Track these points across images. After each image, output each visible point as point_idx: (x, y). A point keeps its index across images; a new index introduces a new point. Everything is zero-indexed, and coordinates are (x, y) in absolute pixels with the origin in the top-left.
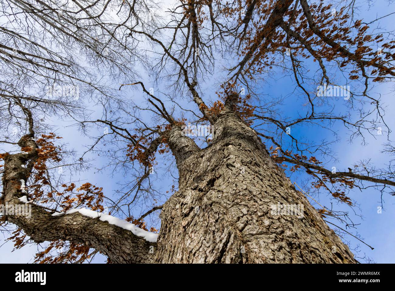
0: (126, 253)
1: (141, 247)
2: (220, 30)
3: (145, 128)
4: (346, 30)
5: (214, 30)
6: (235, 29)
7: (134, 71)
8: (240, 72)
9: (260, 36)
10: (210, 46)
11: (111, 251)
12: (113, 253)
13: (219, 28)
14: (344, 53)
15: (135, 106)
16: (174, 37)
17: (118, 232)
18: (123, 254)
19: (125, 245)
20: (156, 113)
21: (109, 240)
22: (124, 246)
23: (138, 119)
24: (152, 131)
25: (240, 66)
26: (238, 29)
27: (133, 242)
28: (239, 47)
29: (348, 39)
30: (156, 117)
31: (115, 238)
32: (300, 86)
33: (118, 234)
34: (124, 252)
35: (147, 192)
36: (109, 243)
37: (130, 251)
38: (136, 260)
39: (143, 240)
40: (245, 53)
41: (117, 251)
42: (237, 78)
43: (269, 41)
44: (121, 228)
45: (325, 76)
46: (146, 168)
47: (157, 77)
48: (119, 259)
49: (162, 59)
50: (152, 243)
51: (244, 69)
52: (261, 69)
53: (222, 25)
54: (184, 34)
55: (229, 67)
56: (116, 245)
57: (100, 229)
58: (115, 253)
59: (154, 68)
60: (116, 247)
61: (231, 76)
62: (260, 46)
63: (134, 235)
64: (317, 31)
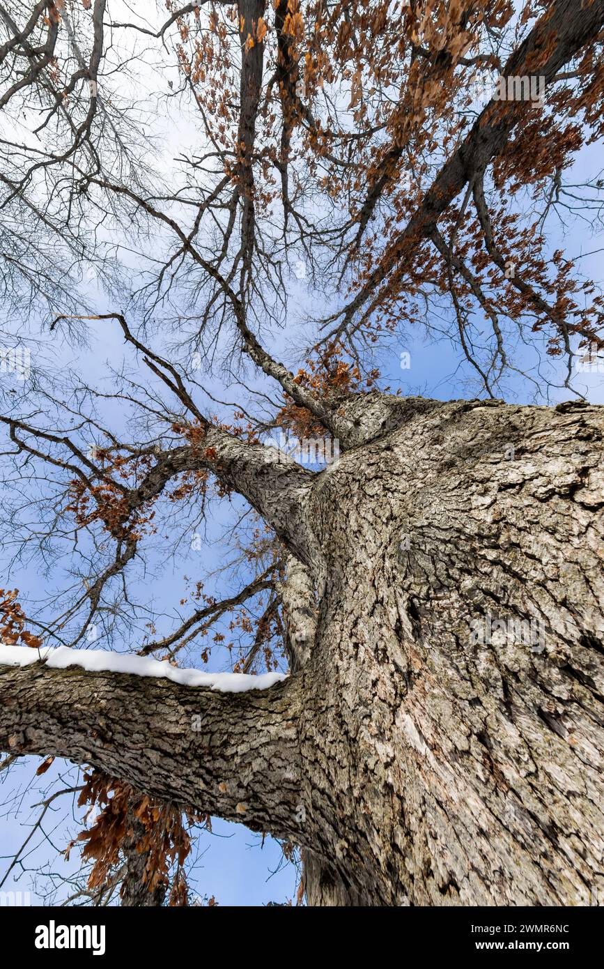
0: (168, 735)
1: (214, 709)
2: (302, 232)
3: (110, 444)
4: (540, 266)
5: (288, 228)
6: (341, 229)
7: (76, 297)
8: (343, 327)
9: (393, 252)
10: (279, 262)
11: (112, 741)
12: (123, 745)
13: (300, 224)
14: (540, 306)
15: (80, 386)
16: (197, 225)
17: (127, 685)
18: (158, 742)
19: (159, 714)
20: (145, 407)
21: (103, 713)
22: (157, 718)
23: (89, 421)
24: (132, 451)
25: (344, 315)
26: (345, 232)
27: (183, 704)
28: (343, 273)
29: (544, 281)
30: (139, 420)
31: (121, 704)
32: (470, 359)
33: (128, 691)
34: (163, 734)
35: (114, 612)
36: (102, 722)
37: (183, 727)
38: (212, 744)
39: (209, 693)
40: (359, 285)
41: (136, 736)
42: (337, 340)
43: (406, 267)
44: (133, 676)
45: (500, 350)
46: (120, 546)
47: (146, 319)
48: (145, 759)
49: (162, 274)
50: (241, 693)
51: (352, 321)
52: (394, 323)
53: (306, 221)
54: (218, 225)
55: (318, 316)
56: (129, 721)
57: (61, 687)
58: (130, 745)
59: (138, 294)
60: (129, 726)
61: (324, 334)
62: (390, 274)
63: (178, 684)
64: (497, 257)
